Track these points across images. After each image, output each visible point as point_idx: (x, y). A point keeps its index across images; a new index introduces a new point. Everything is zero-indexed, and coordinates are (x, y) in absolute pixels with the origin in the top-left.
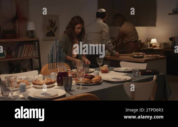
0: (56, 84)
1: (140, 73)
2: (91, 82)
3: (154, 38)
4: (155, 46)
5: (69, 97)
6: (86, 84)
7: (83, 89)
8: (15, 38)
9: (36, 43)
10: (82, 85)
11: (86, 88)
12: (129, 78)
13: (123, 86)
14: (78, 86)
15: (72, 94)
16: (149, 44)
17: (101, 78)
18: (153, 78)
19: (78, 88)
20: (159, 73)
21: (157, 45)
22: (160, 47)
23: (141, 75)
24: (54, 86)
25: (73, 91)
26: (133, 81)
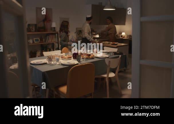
0: (72, 58)
1: (113, 53)
2: (89, 58)
3: (123, 32)
4: (124, 37)
5: (80, 64)
6: (87, 59)
7: (85, 61)
8: (45, 31)
9: (57, 34)
10: (85, 59)
11: (87, 61)
12: (107, 56)
13: (104, 60)
14: (83, 59)
15: (81, 63)
16: (120, 36)
17: (94, 56)
18: (119, 56)
19: (83, 60)
20: (123, 53)
21: (126, 36)
22: (127, 37)
23: (114, 54)
24: (71, 59)
25: (81, 62)
26: (110, 57)
